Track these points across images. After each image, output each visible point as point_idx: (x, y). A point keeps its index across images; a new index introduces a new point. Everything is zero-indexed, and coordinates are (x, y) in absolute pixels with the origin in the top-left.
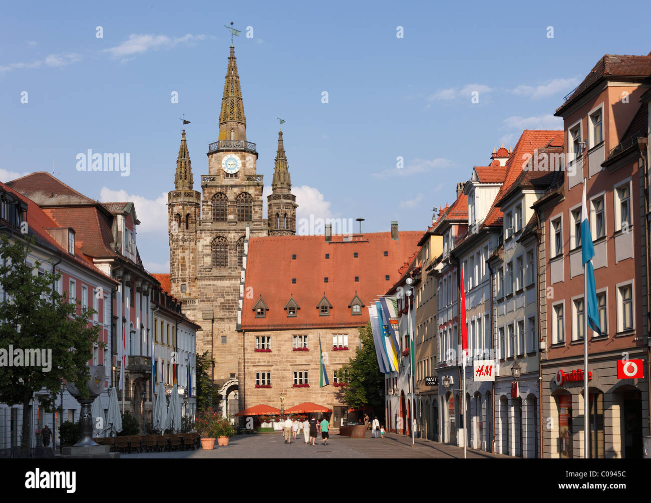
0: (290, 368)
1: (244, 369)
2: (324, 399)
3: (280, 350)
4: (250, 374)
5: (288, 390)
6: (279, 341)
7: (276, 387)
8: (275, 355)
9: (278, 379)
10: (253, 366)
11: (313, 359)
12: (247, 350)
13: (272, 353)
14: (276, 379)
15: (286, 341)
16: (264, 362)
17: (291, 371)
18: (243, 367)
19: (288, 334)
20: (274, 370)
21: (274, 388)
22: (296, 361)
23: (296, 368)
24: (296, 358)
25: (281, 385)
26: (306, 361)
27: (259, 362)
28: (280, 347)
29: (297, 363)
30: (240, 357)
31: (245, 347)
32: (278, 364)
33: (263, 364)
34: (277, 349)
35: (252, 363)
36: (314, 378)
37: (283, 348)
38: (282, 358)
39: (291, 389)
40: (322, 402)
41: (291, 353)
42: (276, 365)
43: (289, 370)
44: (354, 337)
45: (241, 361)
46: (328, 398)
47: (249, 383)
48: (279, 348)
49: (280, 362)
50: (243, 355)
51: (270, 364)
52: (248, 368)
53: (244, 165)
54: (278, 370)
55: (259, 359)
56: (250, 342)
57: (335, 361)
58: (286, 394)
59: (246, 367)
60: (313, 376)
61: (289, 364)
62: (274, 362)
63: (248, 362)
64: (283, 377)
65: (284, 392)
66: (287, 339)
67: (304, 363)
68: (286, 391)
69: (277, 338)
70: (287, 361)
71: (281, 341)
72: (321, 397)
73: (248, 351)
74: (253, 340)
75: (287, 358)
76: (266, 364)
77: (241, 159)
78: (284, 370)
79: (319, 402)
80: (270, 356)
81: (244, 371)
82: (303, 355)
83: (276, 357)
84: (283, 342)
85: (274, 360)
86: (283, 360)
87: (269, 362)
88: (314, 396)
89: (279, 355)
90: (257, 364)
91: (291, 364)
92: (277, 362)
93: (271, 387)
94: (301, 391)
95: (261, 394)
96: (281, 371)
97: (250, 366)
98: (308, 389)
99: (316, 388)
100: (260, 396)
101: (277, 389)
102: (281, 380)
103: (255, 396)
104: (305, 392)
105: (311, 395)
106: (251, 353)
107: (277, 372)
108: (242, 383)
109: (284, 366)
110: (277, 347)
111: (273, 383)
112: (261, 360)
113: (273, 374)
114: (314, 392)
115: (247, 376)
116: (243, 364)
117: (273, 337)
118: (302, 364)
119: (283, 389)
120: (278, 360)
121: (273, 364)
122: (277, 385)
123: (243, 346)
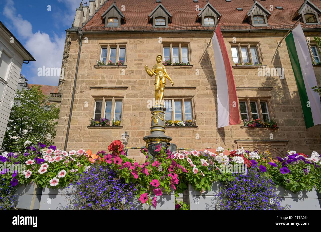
1: (74, 92)
3: (141, 64)
6: (140, 51)
7: (130, 126)
8: (132, 71)
9: (135, 112)
10: (91, 88)
11: (201, 80)
12: (83, 62)
14: (131, 112)
16: (112, 82)
18: (72, 90)
20: (129, 96)
21: (127, 128)
25: (141, 123)
26: (187, 82)
27: (101, 82)
28: (142, 60)
30: (69, 73)
31: (81, 59)
32: (137, 86)
33: (109, 85)
34: (136, 62)
35: (89, 83)
36: (204, 112)
37: (147, 62)
38: (144, 77)
42: (133, 88)
44: (270, 48)
45: (70, 80)
47: (79, 118)
48: (140, 62)
49: (141, 83)
50: (75, 70)
51: (122, 85)
52: (81, 92)
54: (135, 96)
55: (103, 77)
56: (90, 52)
57: (242, 83)
59: (78, 91)
60: (202, 108)
62: (130, 82)
63: (83, 82)
66: (153, 48)
67: (184, 86)
69: (136, 46)
71: (144, 51)
73: (86, 65)
74: (95, 50)
76: (114, 85)
78: (146, 97)
80: (123, 73)
81: (73, 96)
82: (181, 73)
83: (134, 75)
84: (147, 54)
85: (130, 80)
86: (147, 79)
87: (120, 82)
89: (139, 72)
90: (98, 85)
92: (135, 82)
93: (121, 125)
94: (181, 136)
95: (100, 139)
96: (142, 99)
97: (85, 88)
98: (194, 132)
99: (211, 131)
100: (98, 142)
101: (132, 130)
102: (141, 114)
103: (89, 143)
104: (189, 137)
105: (201, 143)
106: (90, 68)
107: (135, 99)
108: (65, 117)
109: (147, 90)
110: (135, 60)
111: (126, 118)
112: (106, 79)
113: (127, 103)
114: (205, 137)
115: (78, 104)
116: (73, 85)
117: (131, 46)
118: (180, 86)
119: (144, 129)
120: (138, 80)
121: (127, 86)
122: (132, 122)
123: (77, 56)
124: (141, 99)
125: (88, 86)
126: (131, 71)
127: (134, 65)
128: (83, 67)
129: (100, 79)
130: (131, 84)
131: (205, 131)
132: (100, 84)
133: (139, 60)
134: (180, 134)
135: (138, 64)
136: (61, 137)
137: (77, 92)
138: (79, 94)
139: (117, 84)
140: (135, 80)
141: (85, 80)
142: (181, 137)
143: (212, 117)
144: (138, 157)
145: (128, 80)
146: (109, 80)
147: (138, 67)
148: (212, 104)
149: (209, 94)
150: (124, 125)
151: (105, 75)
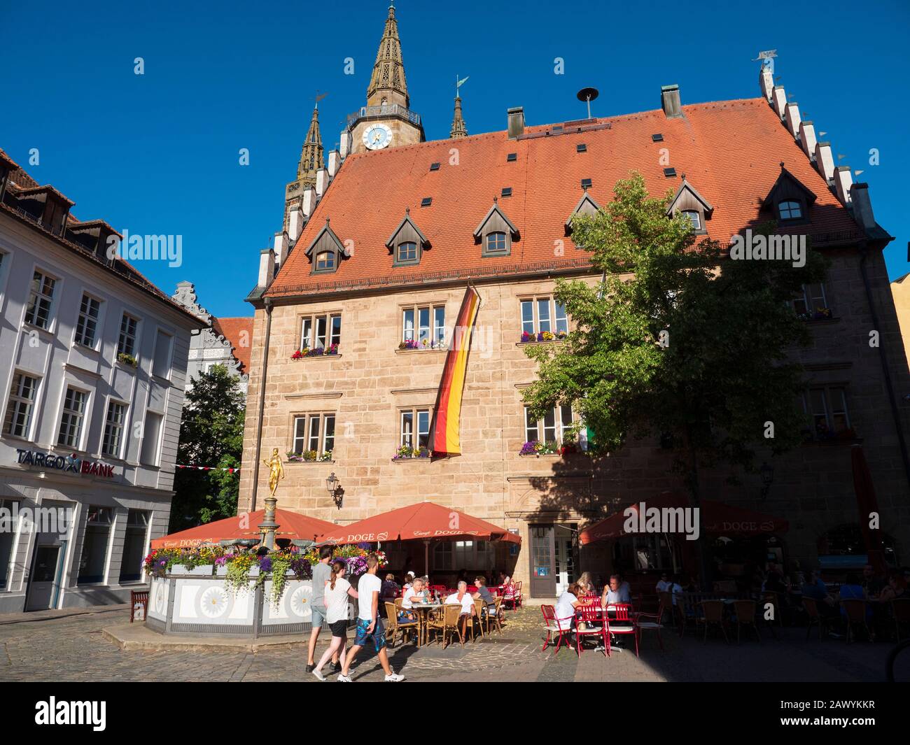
0: (392, 400)
1: (263, 406)
2: (496, 498)
3: (364, 349)
4: (277, 421)
5: (383, 467)
6: (362, 325)
7: (346, 459)
8: (350, 364)
9: (354, 436)
10: (287, 398)
12: (275, 353)
13: (341, 360)
14: (348, 436)
15: (381, 323)
16: (318, 385)
17: (393, 410)
18: (259, 403)
19: (390, 305)
20: (346, 409)
21: (342, 464)
22: (408, 380)
23: (407, 400)
24: (410, 372)
25: (363, 453)
26: (437, 377)
27: (303, 386)
28: (365, 342)
29: (412, 386)
30: (254, 374)
31: (270, 346)
32: (357, 390)
33: (313, 391)
34: (356, 346)
35: (286, 388)
37: (373, 344)
38: (368, 373)
39: (393, 466)
40: (491, 509)
41: (394, 356)
42: (351, 394)
43: (389, 407)
45: (255, 385)
46: (507, 495)
48: (362, 346)
49: (363, 385)
50: (262, 367)
51: (334, 390)
52: (273, 405)
53: (397, 137)
54: (354, 408)
55: (305, 377)
56: (285, 332)
57: (530, 375)
58: (375, 482)
59: (267, 403)
61: (388, 389)
62: (346, 383)
63: (275, 387)
64: (369, 429)
65: (369, 476)
66: (384, 318)
68: (376, 471)
69: (356, 317)
70: (383, 382)
71: (370, 323)
72: (486, 491)
73: (278, 356)
74: (292, 328)
75: (381, 373)
76: (322, 390)
77: (392, 128)
78: (371, 408)
79: (477, 509)
80: (334, 367)
81: (262, 413)
82: (429, 362)
83: (352, 370)
84: (373, 329)
85: (346, 379)
86: (373, 377)
87: (330, 385)
88: (462, 487)
89: (360, 364)
90: (297, 393)
91: (394, 388)
92: (354, 383)
93: (333, 459)
94: (423, 473)
95: (301, 482)
96: (365, 412)
97: (278, 397)
98: (443, 466)
99: (470, 462)
100: (299, 487)
101: (349, 465)
102: (362, 439)
103: (287, 488)
104: (436, 474)
105: (455, 484)
106: (284, 362)
107: (354, 413)
108: (251, 448)
109: (372, 397)
110: (356, 342)
111: (340, 446)
112: (308, 381)
113: (341, 421)
114: (461, 474)
115: (268, 426)
116: (260, 394)
117: (349, 315)
118: (426, 387)
119: (367, 464)
120: (358, 379)
121: (342, 391)
122: (349, 452)
123: (264, 343)
124: (363, 412)
125: (282, 394)
126: (348, 363)
127: (354, 351)
128: (275, 360)
129: (301, 381)
130: (348, 386)
131: (461, 463)
132: (300, 390)
133: (360, 342)
134: (421, 469)
135: (360, 350)
136: (247, 480)
137: (267, 406)
138: (271, 408)
139: (326, 388)
140: (354, 379)
141: (277, 384)
142: (423, 475)
143: (476, 438)
144: (356, 508)
145: (342, 379)
146: (313, 381)
147: (359, 355)
148: (476, 415)
149: (472, 398)
150: (337, 458)
151: (307, 374)
